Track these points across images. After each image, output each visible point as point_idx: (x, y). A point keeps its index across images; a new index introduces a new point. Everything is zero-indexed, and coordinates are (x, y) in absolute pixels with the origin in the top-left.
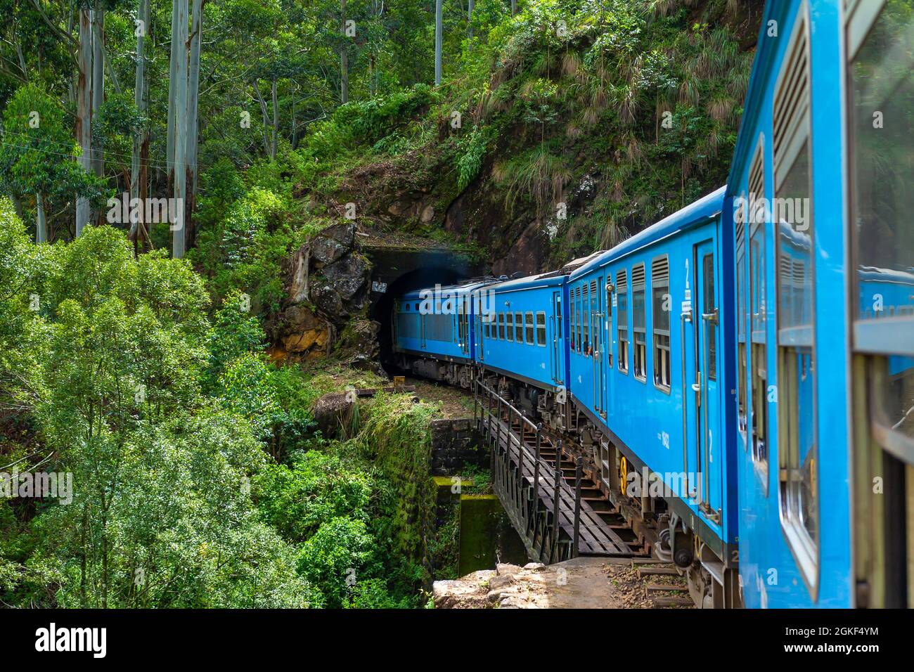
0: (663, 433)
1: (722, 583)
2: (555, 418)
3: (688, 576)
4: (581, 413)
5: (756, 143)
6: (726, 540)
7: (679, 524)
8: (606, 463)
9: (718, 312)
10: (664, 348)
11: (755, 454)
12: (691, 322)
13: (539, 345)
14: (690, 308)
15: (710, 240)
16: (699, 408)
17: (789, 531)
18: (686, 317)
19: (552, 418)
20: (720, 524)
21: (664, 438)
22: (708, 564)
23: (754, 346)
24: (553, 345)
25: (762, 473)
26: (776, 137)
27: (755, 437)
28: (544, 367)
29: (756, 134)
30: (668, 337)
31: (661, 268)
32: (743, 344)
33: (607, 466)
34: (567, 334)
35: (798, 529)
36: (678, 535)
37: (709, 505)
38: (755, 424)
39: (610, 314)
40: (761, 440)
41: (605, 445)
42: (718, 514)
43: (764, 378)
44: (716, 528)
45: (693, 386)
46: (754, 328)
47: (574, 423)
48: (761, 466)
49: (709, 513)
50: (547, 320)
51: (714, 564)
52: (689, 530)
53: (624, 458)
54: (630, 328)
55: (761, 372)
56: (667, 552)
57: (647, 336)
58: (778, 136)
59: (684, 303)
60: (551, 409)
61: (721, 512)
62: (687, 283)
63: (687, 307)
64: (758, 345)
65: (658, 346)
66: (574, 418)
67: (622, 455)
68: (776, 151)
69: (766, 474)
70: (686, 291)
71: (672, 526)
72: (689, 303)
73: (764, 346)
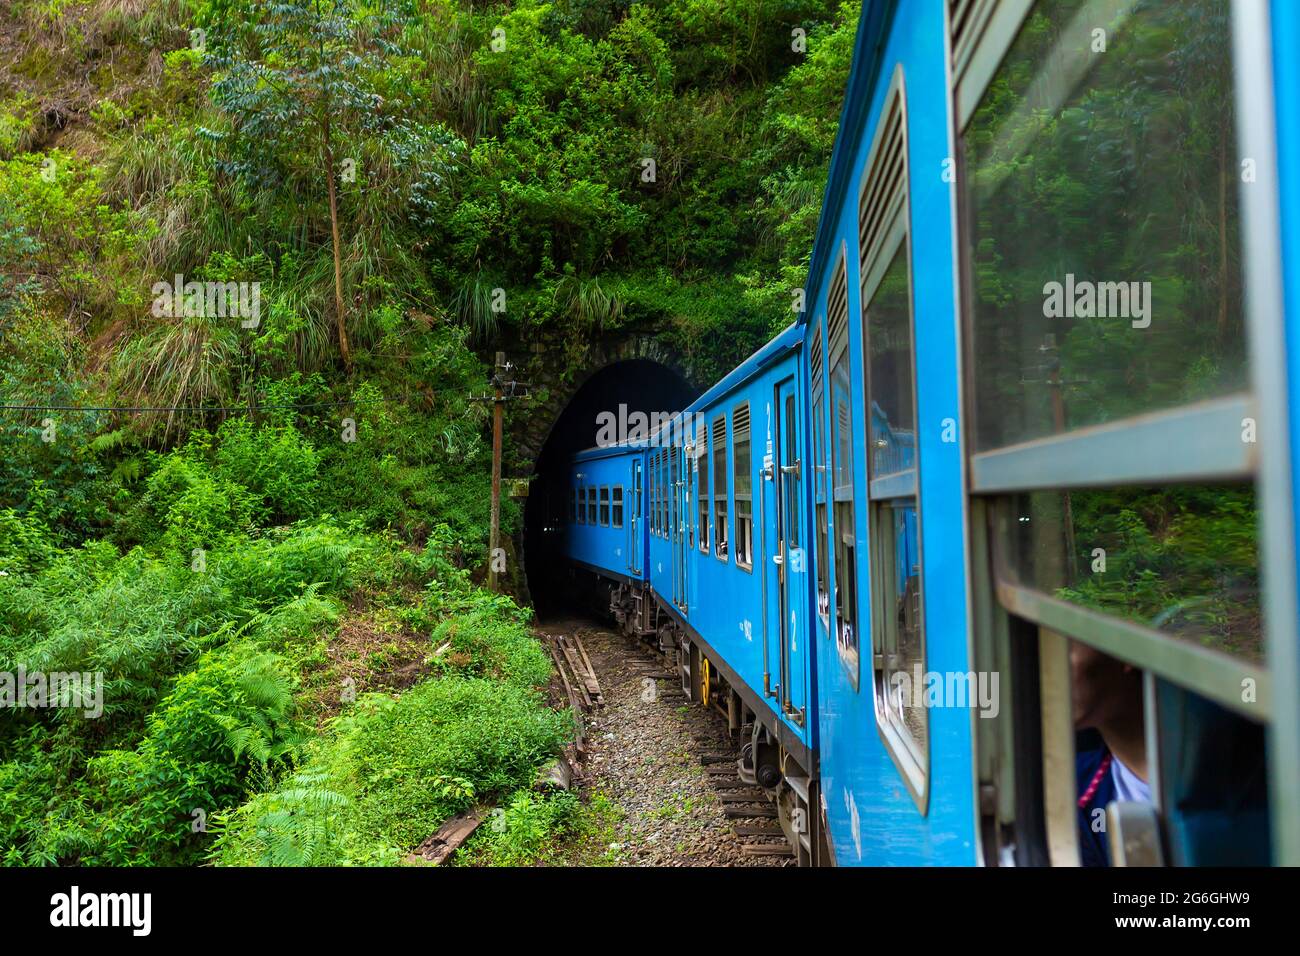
0: (746, 622)
1: (806, 800)
2: (631, 620)
3: (778, 801)
4: (662, 611)
5: (837, 252)
6: (810, 746)
7: (763, 733)
8: (687, 669)
9: (800, 463)
10: (746, 516)
11: (841, 639)
12: (772, 480)
13: (615, 527)
14: (771, 463)
15: (791, 377)
16: (782, 585)
17: (888, 732)
18: (767, 473)
19: (628, 619)
20: (803, 726)
21: (746, 629)
22: (793, 779)
23: (837, 505)
24: (630, 525)
25: (850, 663)
26: (862, 243)
27: (840, 620)
28: (619, 553)
29: (836, 242)
30: (750, 502)
31: (742, 418)
32: (822, 506)
33: (688, 672)
34: (646, 514)
35: (899, 729)
36: (761, 747)
37: (790, 703)
38: (839, 602)
39: (691, 482)
40: (848, 623)
41: (686, 646)
42: (801, 713)
43: (850, 544)
44: (798, 731)
45: (775, 558)
46: (836, 484)
47: (653, 624)
48: (848, 655)
49: (790, 711)
50: (625, 495)
51: (800, 779)
52: (773, 739)
53: (706, 661)
54: (712, 496)
55: (846, 538)
56: (749, 771)
57: (728, 504)
58: (866, 242)
59: (765, 458)
60: (627, 606)
61: (805, 710)
62: (769, 433)
63: (768, 462)
64: (841, 504)
65: (740, 515)
66: (653, 617)
67: (704, 657)
68: (863, 260)
69: (856, 664)
70: (768, 443)
71: (755, 736)
72: (770, 457)
73: (849, 503)
